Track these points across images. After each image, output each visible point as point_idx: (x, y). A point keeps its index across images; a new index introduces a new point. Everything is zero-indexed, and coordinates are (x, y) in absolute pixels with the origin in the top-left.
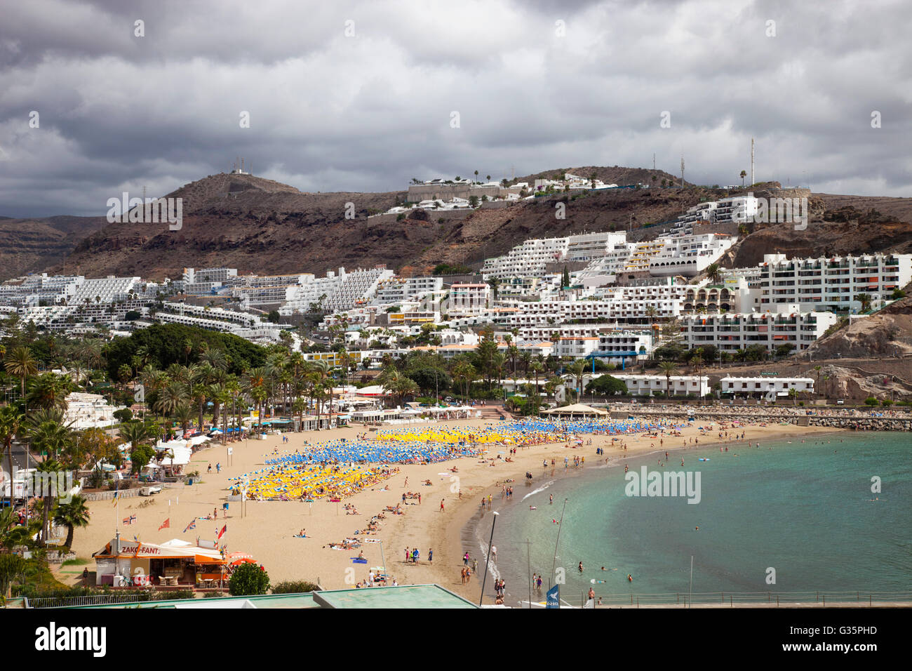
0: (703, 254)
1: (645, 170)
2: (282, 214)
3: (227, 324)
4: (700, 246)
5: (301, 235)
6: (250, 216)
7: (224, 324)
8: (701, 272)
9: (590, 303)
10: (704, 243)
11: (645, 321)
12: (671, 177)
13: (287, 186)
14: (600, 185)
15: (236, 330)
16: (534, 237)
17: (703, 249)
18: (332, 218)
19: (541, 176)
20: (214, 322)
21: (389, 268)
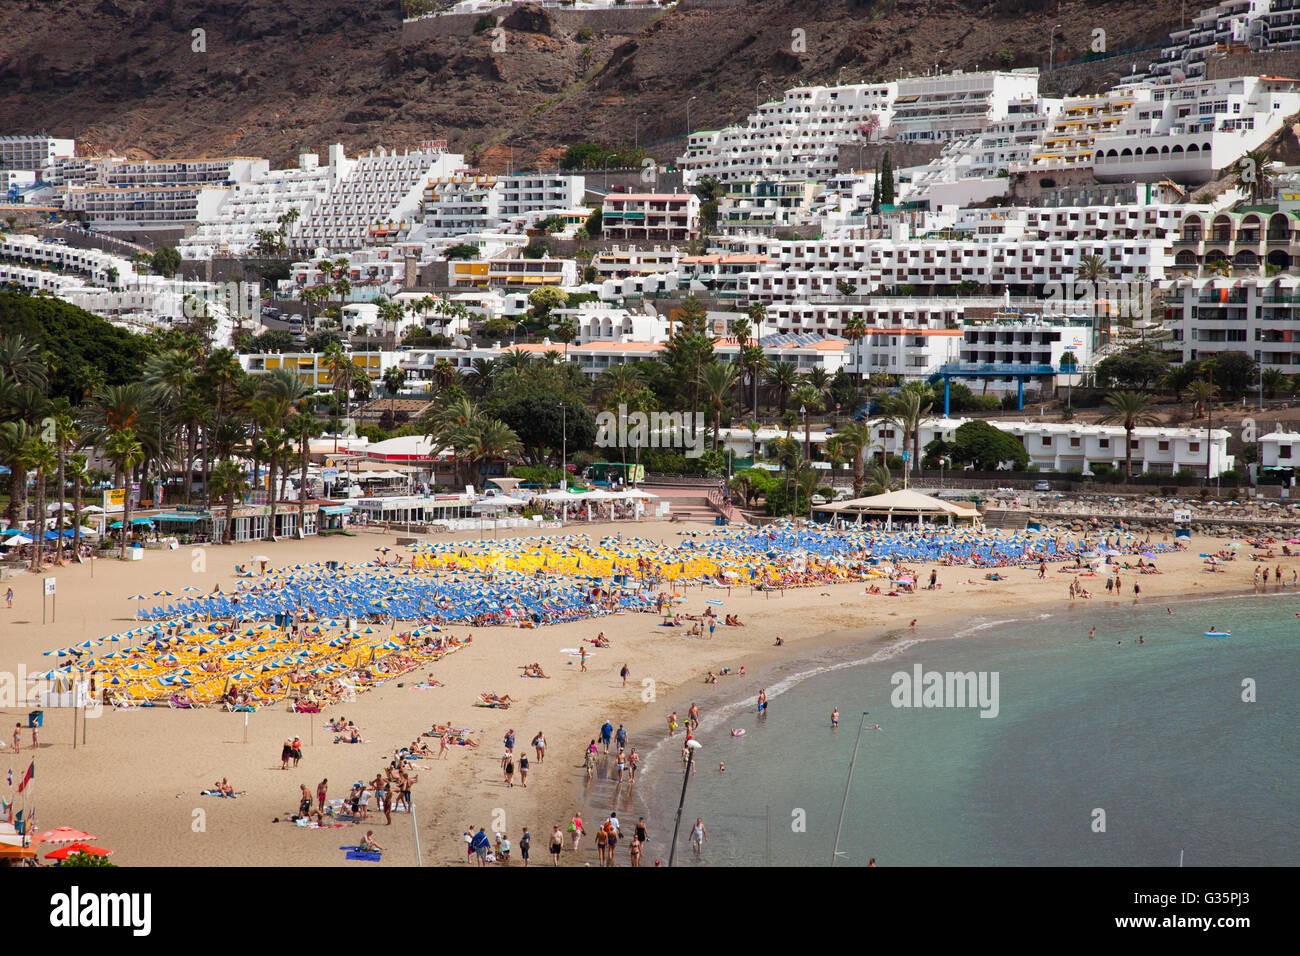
0: (1227, 126)
3: (49, 275)
4: (1223, 107)
5: (236, 61)
7: (42, 276)
8: (1225, 173)
9: (944, 245)
10: (1232, 100)
15: (72, 291)
16: (811, 79)
17: (1230, 115)
18: (313, 21)
21: (452, 148)
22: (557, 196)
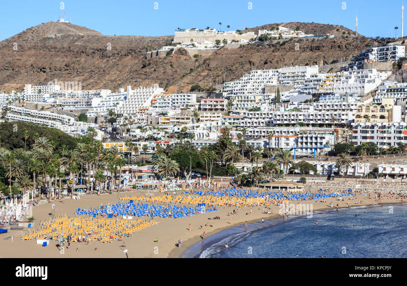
0: (369, 82)
1: (332, 25)
2: (91, 49)
3: (53, 122)
4: (367, 77)
5: (102, 64)
6: (69, 50)
7: (50, 122)
8: (368, 94)
9: (294, 113)
10: (369, 75)
11: (330, 125)
12: (349, 30)
13: (94, 31)
14: (302, 35)
15: (58, 125)
16: (258, 68)
17: (369, 79)
18: (123, 53)
19: (263, 28)
20: (44, 120)
21: (160, 87)
22: (189, 99)
